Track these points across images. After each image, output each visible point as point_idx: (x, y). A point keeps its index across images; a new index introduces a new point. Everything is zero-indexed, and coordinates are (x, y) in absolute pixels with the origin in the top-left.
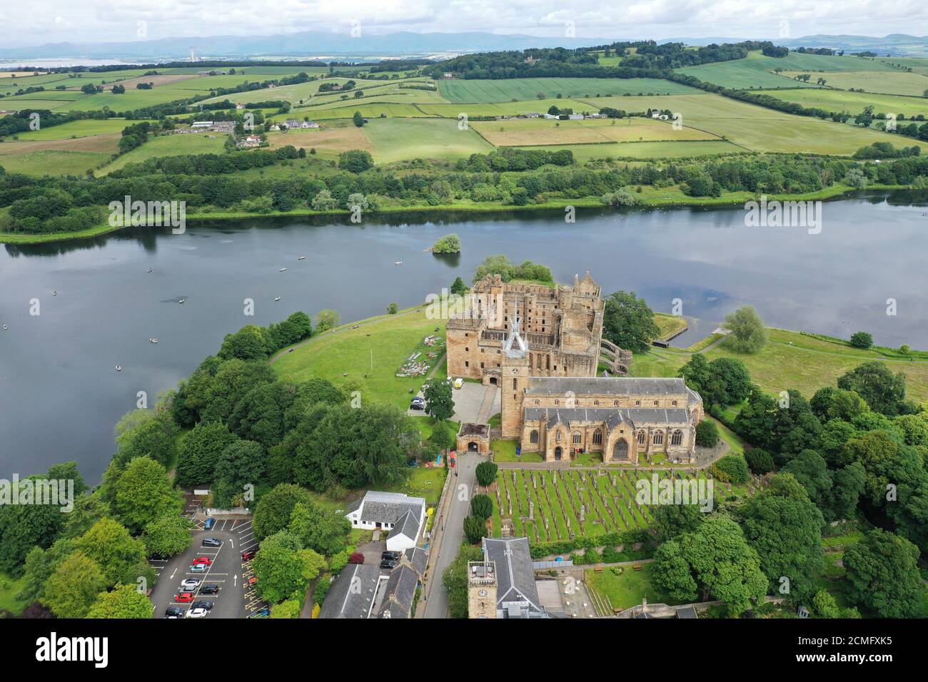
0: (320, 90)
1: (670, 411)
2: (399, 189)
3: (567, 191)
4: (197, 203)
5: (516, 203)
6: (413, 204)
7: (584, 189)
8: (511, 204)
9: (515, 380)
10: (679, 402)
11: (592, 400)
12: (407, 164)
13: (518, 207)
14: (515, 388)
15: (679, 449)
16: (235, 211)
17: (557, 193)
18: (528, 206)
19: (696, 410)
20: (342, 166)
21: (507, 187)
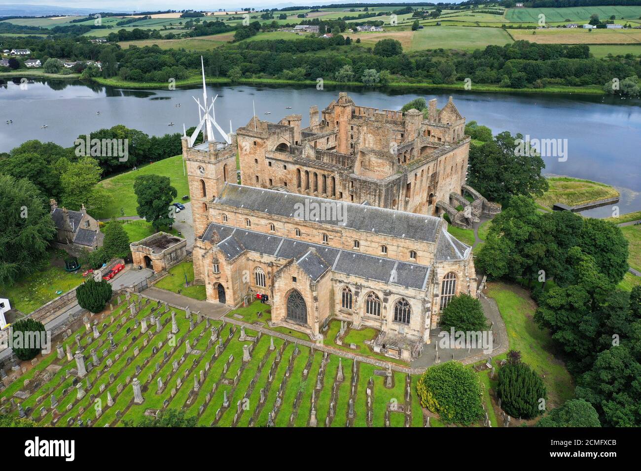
1: (401, 266)
2: (411, 69)
3: (569, 78)
4: (254, 71)
5: (512, 86)
6: (419, 82)
7: (586, 77)
8: (508, 86)
10: (419, 254)
11: (292, 228)
12: (430, 53)
13: (513, 89)
14: (205, 195)
15: (406, 330)
16: (279, 78)
17: (558, 80)
18: (525, 89)
19: (454, 274)
20: (377, 52)
21: (509, 73)
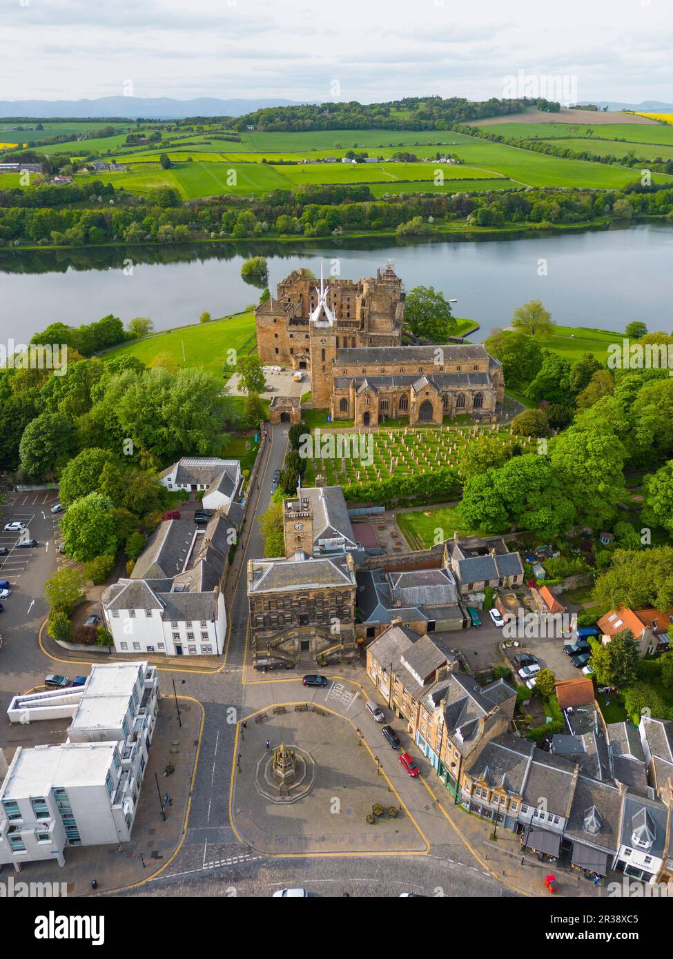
0: (127, 141)
1: (472, 376)
7: (381, 221)
9: (323, 351)
10: (480, 366)
11: (398, 367)
12: (215, 200)
14: (324, 359)
15: (481, 410)
19: (496, 375)
